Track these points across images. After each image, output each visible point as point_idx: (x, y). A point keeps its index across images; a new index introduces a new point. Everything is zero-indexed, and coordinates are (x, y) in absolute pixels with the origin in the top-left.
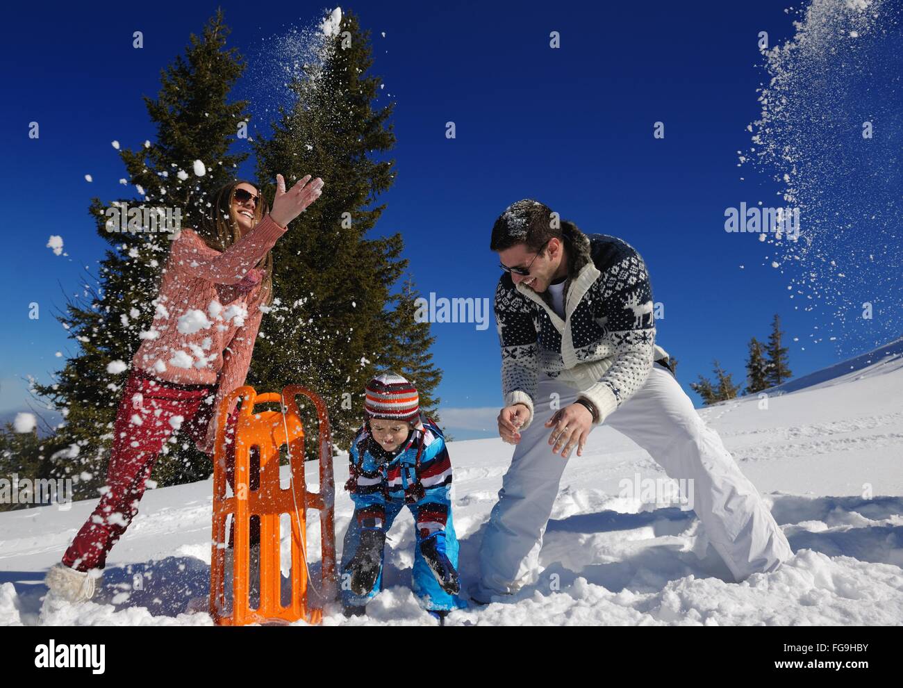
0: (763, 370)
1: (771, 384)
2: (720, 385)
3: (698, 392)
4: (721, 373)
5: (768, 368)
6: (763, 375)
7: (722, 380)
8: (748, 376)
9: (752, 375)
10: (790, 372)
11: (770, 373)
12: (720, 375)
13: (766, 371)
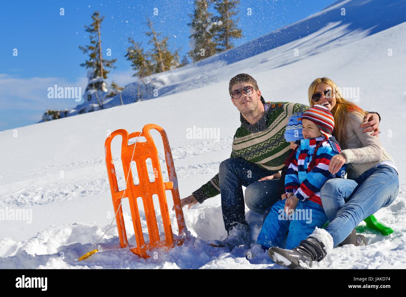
0: (208, 30)
1: (217, 47)
2: (153, 52)
3: (129, 59)
4: (155, 36)
5: (214, 26)
6: (209, 36)
7: (156, 45)
8: (190, 37)
9: (196, 36)
10: (240, 32)
11: (217, 33)
12: (154, 39)
13: (212, 31)
